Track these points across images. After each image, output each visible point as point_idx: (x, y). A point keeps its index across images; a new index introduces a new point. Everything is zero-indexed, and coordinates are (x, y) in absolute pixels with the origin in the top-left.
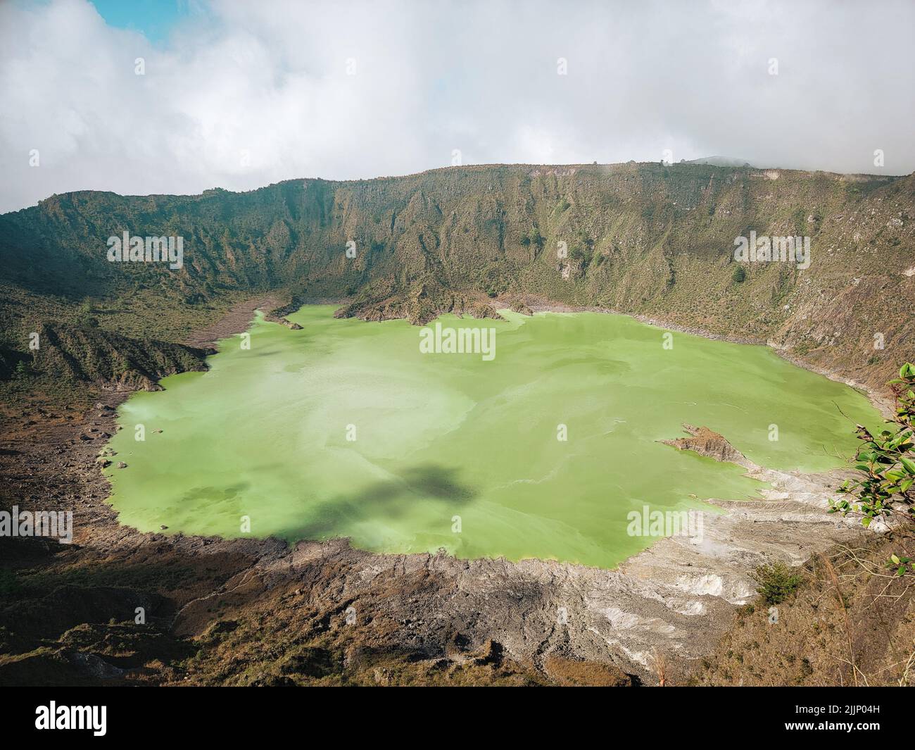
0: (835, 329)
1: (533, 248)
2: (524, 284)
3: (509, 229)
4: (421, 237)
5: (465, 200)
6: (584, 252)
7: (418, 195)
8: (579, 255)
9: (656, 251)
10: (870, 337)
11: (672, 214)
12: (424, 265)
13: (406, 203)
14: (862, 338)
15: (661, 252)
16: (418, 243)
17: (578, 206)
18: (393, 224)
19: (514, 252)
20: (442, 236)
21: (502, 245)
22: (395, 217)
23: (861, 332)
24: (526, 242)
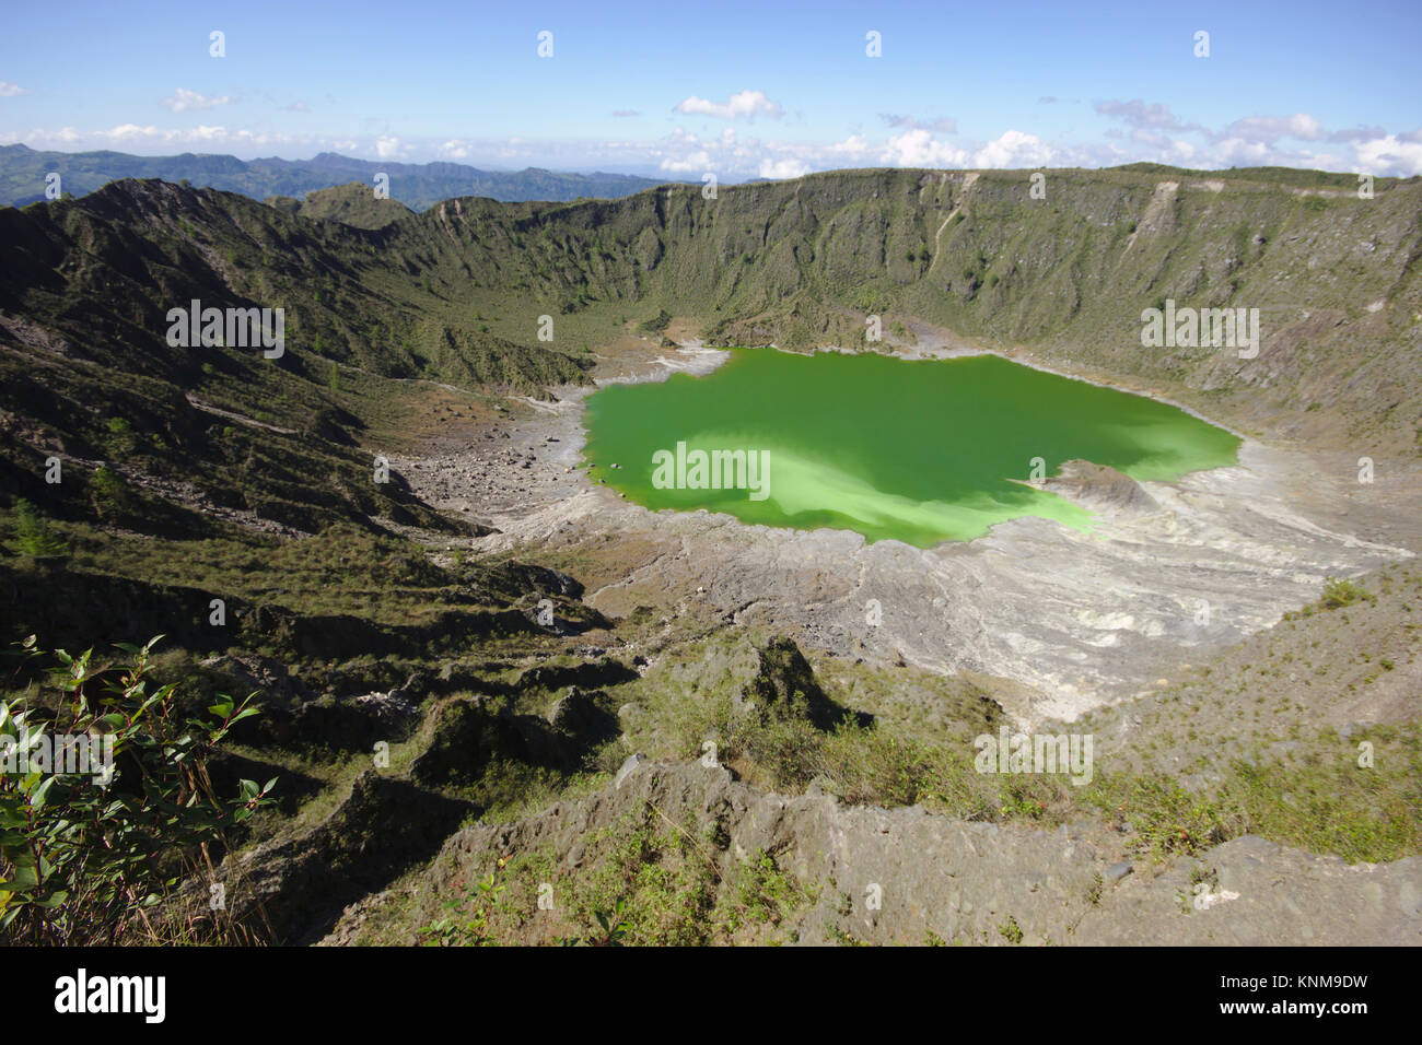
0: (1270, 370)
1: (918, 263)
2: (906, 305)
3: (892, 242)
4: (795, 249)
5: (845, 208)
6: (976, 271)
7: (794, 202)
8: (971, 275)
9: (1062, 272)
10: (1313, 380)
11: (1085, 230)
12: (797, 280)
13: (781, 211)
14: (1303, 381)
15: (1068, 273)
16: (792, 256)
17: (975, 217)
18: (766, 234)
19: (897, 268)
20: (818, 248)
21: (884, 260)
22: (767, 227)
23: (1302, 374)
24: (911, 258)
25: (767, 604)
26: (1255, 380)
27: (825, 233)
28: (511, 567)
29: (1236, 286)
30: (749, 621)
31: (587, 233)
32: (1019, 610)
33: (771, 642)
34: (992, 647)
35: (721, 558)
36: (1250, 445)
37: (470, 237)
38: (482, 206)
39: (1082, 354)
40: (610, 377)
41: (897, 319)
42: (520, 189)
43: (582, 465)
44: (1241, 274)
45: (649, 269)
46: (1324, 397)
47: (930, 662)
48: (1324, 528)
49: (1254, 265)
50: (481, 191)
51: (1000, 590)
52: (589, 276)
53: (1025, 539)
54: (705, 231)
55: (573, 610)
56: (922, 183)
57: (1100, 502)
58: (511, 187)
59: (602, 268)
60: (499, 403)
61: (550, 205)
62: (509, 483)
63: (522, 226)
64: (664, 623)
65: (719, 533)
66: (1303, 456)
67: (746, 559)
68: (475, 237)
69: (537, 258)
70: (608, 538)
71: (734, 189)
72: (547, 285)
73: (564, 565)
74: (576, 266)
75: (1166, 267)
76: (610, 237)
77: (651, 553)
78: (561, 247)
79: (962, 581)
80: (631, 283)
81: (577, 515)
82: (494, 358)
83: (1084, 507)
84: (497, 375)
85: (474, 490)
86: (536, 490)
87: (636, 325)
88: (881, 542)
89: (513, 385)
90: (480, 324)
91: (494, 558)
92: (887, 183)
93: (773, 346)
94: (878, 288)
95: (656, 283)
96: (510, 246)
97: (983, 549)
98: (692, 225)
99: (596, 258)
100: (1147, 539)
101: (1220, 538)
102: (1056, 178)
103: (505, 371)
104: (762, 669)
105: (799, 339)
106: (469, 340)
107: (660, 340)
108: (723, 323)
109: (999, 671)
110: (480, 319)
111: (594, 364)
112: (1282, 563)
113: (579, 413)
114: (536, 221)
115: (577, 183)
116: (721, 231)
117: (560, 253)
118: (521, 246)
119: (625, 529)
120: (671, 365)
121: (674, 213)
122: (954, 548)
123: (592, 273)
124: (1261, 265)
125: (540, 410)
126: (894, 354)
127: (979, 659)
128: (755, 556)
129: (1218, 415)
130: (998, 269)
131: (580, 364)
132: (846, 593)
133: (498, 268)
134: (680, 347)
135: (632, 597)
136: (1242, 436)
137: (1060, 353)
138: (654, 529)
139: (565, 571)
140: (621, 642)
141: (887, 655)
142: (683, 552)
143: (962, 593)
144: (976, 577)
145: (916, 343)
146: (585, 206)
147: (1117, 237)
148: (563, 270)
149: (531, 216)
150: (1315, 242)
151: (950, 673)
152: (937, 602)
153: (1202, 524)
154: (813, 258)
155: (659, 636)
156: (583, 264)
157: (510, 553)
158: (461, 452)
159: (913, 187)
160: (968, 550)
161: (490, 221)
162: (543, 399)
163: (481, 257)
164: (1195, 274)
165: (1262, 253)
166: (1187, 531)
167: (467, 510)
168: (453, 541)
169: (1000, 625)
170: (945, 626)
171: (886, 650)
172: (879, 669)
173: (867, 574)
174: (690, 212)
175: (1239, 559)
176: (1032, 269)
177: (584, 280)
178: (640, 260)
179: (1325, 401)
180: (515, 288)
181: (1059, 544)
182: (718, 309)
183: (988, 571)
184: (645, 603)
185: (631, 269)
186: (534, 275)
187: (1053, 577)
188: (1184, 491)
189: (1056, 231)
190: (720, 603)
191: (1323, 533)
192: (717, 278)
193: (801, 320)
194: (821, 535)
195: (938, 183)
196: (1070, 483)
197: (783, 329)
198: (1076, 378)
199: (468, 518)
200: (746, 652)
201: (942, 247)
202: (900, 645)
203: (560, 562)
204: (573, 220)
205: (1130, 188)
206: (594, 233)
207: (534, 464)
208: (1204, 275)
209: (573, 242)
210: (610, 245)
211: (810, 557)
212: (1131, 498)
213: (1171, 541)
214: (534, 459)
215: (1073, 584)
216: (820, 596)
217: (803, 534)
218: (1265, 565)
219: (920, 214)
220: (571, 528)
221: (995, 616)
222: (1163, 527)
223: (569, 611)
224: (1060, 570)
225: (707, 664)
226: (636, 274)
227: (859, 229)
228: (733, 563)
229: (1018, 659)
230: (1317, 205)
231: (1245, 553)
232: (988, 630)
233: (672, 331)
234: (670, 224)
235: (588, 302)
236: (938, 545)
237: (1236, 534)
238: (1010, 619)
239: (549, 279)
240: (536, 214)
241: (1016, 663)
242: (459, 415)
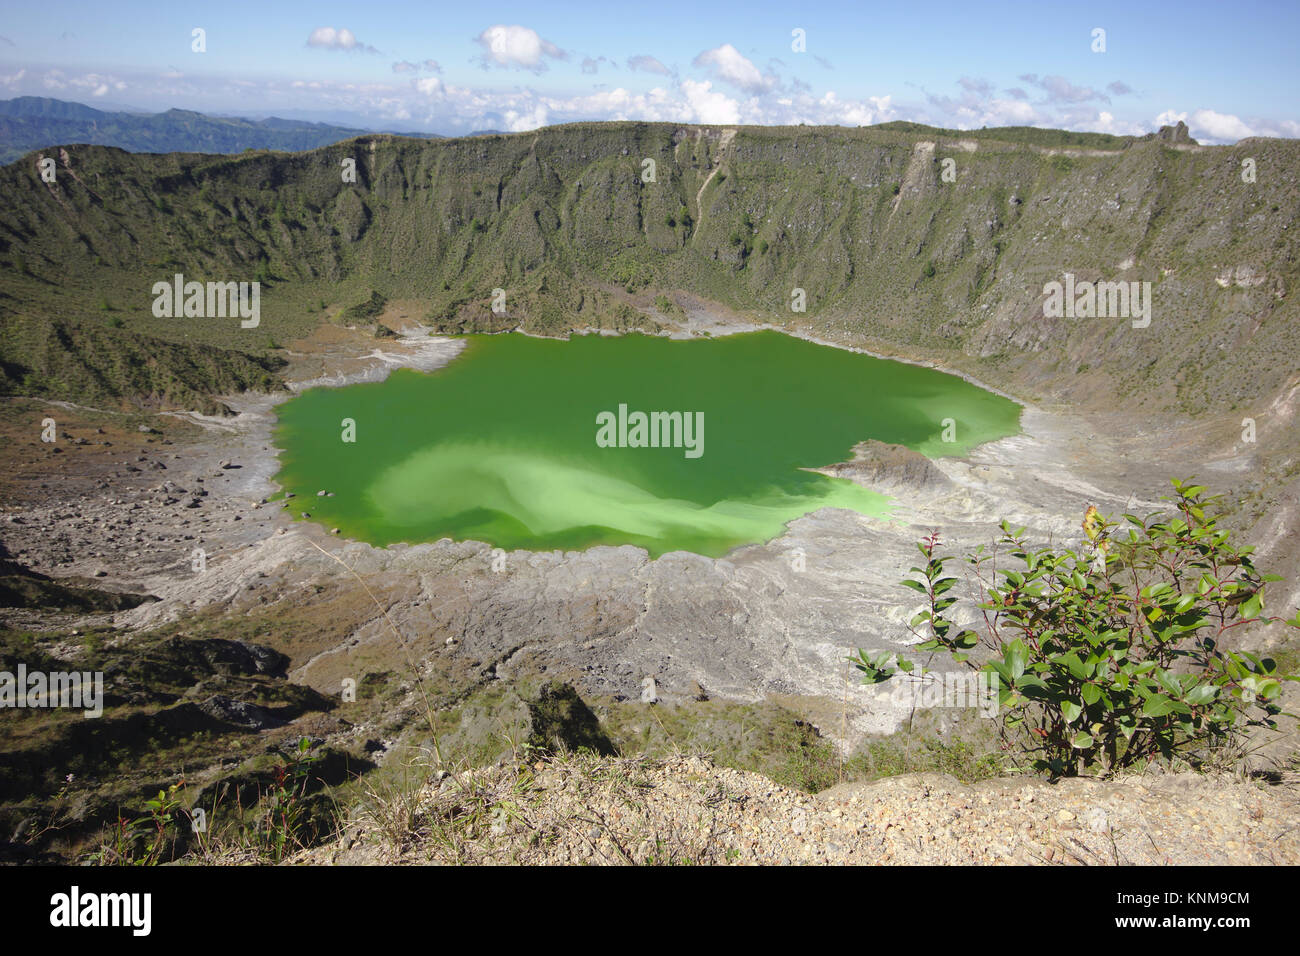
0: (1040, 332)
1: (680, 229)
2: (671, 277)
3: (648, 206)
4: (537, 214)
5: (590, 168)
6: (744, 237)
7: (531, 158)
8: (738, 241)
9: (832, 236)
10: (1079, 341)
11: (851, 191)
12: (542, 250)
13: (516, 169)
14: (1070, 342)
15: (838, 238)
16: (534, 221)
17: (736, 178)
18: (500, 197)
19: (658, 236)
20: (563, 213)
21: (641, 226)
22: (501, 188)
23: (1069, 335)
24: (672, 223)
25: (537, 647)
26: (1027, 344)
27: (571, 194)
28: (179, 647)
29: (999, 248)
30: (515, 671)
31: (263, 194)
32: (826, 616)
33: (544, 691)
34: (802, 662)
35: (473, 597)
36: (1030, 411)
37: (87, 200)
38: (103, 158)
39: (862, 325)
40: (309, 378)
41: (663, 292)
42: (160, 136)
43: (277, 497)
44: (1003, 236)
45: (353, 240)
46: (1090, 358)
47: (735, 691)
48: (1106, 491)
49: (1014, 227)
50: (99, 137)
51: (804, 595)
52: (269, 249)
53: (825, 534)
54: (422, 194)
55: (275, 691)
56: (675, 139)
57: (897, 483)
58: (147, 134)
59: (287, 240)
60: (147, 422)
61: (207, 158)
62: (168, 530)
63: (166, 185)
64: (404, 691)
65: (469, 566)
66: (1081, 419)
67: (505, 594)
68: (95, 199)
69: (194, 227)
70: (319, 589)
71: (456, 142)
72: (210, 262)
73: (258, 632)
74: (250, 237)
75: (933, 231)
76: (296, 199)
77: (382, 600)
78: (227, 212)
79: (763, 590)
80: (329, 258)
81: (273, 564)
82: (134, 361)
83: (881, 492)
84: (142, 384)
85: (113, 545)
86: (211, 536)
87: (340, 311)
88: (667, 556)
89: (167, 396)
90: (111, 315)
91: (150, 637)
92: (638, 139)
93: (518, 330)
94: (637, 258)
95: (363, 258)
96: (150, 212)
97: (781, 550)
98: (406, 185)
99: (278, 227)
100: (946, 520)
101: (1014, 512)
102: (816, 136)
103: (154, 379)
104: (535, 726)
105: (549, 321)
106: (94, 339)
107: (374, 328)
108: (454, 305)
109: (812, 689)
110: (110, 309)
111: (284, 363)
112: (1073, 531)
113: (268, 428)
114: (188, 177)
115: (245, 130)
116: (444, 193)
117: (227, 220)
118: (168, 211)
119: (342, 575)
120: (391, 360)
121: (382, 170)
122: (751, 552)
123: (274, 246)
124: (1020, 227)
125: (210, 427)
126: (663, 333)
127: (789, 679)
128: (517, 590)
129: (997, 382)
130: (767, 234)
131: (264, 364)
132: (631, 622)
133: (133, 240)
134: (401, 336)
135: (359, 663)
136: (1022, 403)
137: (839, 324)
138: (383, 569)
139: (260, 641)
140: (346, 725)
141: (686, 690)
142: (424, 595)
143: (764, 603)
144: (777, 583)
145: (686, 320)
146: (258, 160)
147: (883, 200)
148: (232, 242)
149: (179, 172)
150: (1066, 201)
151: (759, 699)
152: (737, 618)
153: (996, 499)
154: (559, 225)
155: (399, 709)
156: (262, 235)
157: (176, 626)
158: (90, 495)
159: (666, 143)
160: (766, 553)
161: (118, 178)
162: (214, 412)
163: (106, 226)
164: (960, 237)
165: (1019, 214)
166: (981, 508)
167: (103, 574)
168: (82, 622)
169: (807, 636)
170: (748, 645)
171: (684, 685)
172: (678, 708)
173: (654, 595)
174: (402, 170)
175: (1034, 532)
176: (802, 233)
177: (263, 255)
178: (340, 230)
179: (1092, 362)
180: (163, 267)
181: (860, 536)
182: (447, 288)
183: (790, 575)
184: (376, 668)
185: (328, 241)
186: (189, 249)
187: (859, 574)
188: (975, 465)
189: (822, 192)
190: (477, 654)
191: (1107, 496)
192: (443, 252)
193: (550, 299)
194: (595, 554)
195: (694, 139)
196: (864, 467)
197: (529, 309)
198: (859, 350)
199: (106, 585)
200: (513, 708)
201: (705, 210)
202: (700, 675)
203: (251, 630)
204: (243, 178)
205: (890, 148)
206: (273, 194)
207: (206, 502)
208: (968, 240)
209: (244, 207)
210: (298, 210)
211: (585, 583)
212: (926, 477)
213: (971, 519)
214: (205, 494)
215: (878, 579)
216: (601, 629)
217: (574, 556)
218: (1058, 536)
219: (677, 173)
220: (265, 582)
221: (801, 626)
222: (959, 505)
223: (267, 694)
224: (864, 564)
225: (464, 733)
226: (336, 247)
227: (609, 191)
228: (491, 601)
229: (831, 672)
230: (1062, 165)
231: (1039, 525)
232: (796, 643)
233: (390, 316)
234: (376, 184)
235: (271, 283)
236: (730, 552)
237: (1029, 506)
238: (817, 628)
239: (212, 255)
240: (187, 169)
241: (829, 677)
242: (84, 443)
